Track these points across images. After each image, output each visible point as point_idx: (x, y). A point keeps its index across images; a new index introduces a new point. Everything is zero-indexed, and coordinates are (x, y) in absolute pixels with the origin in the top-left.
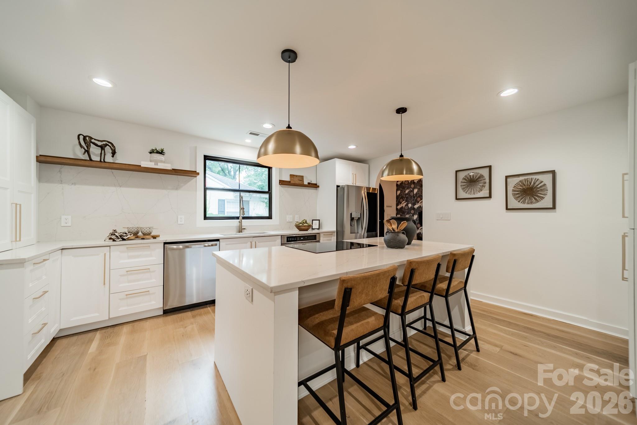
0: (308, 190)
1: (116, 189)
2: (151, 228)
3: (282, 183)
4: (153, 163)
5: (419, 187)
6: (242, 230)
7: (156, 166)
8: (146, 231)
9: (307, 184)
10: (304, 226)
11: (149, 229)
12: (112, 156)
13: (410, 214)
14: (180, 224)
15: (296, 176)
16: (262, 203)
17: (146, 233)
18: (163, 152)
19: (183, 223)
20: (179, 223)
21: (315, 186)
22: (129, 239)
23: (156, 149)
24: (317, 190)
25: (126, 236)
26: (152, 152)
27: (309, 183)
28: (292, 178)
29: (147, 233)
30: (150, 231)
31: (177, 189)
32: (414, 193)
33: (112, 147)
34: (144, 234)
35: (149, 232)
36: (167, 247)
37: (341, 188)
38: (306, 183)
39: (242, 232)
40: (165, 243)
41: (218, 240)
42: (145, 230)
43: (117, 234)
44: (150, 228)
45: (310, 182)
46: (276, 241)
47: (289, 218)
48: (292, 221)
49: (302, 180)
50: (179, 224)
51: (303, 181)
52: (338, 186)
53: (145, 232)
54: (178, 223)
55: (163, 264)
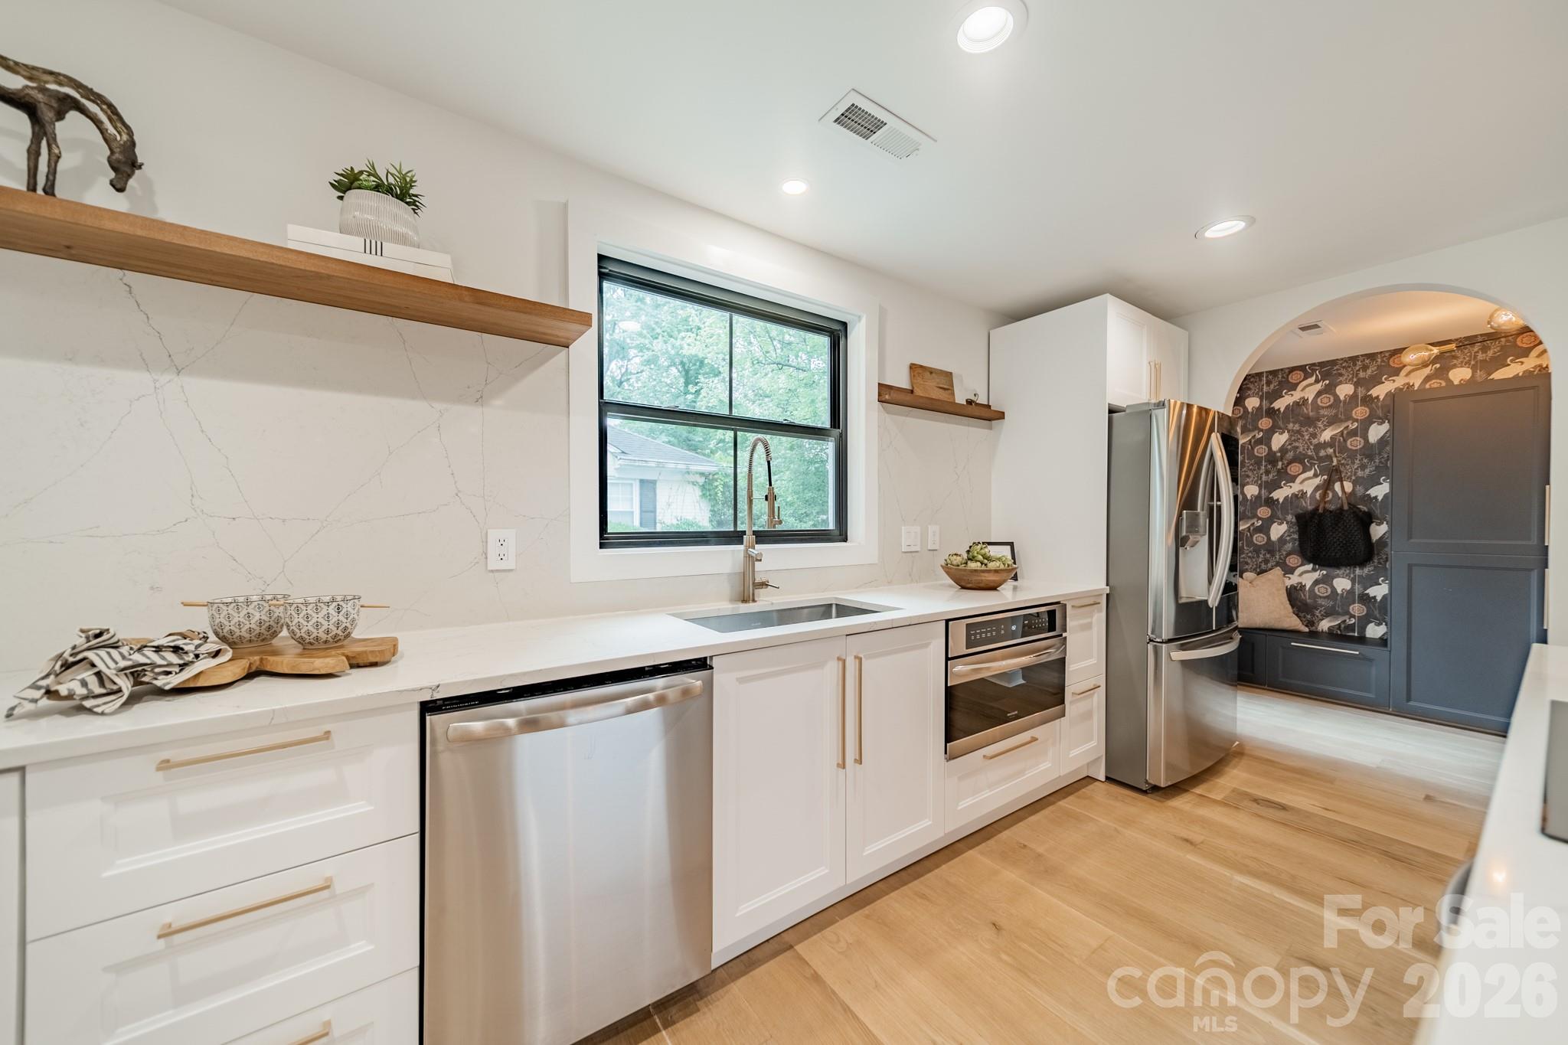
0: (966, 428)
1: (155, 381)
2: (347, 607)
3: (887, 394)
4: (357, 242)
5: (1297, 427)
6: (756, 591)
7: (373, 257)
8: (319, 623)
9: (965, 403)
10: (989, 571)
11: (332, 610)
12: (112, 184)
13: (1255, 520)
14: (497, 571)
15: (931, 373)
16: (690, 488)
17: (317, 639)
18: (412, 191)
19: (512, 567)
20: (494, 563)
21: (985, 414)
22: (200, 683)
23: (373, 173)
24: (990, 428)
25: (183, 666)
26: (347, 183)
27: (970, 402)
28: (919, 380)
29: (324, 637)
30: (338, 624)
31: (480, 400)
32: (1270, 448)
33: (111, 130)
34: (308, 646)
35: (335, 631)
36: (439, 732)
37: (1128, 414)
38: (960, 398)
39: (754, 601)
40: (428, 708)
41: (701, 664)
42: (307, 617)
43: (102, 659)
44: (339, 609)
45: (973, 398)
46: (927, 645)
47: (908, 537)
48: (918, 548)
49: (949, 389)
50: (492, 571)
51: (953, 394)
52: (1112, 411)
53: (309, 633)
54: (489, 568)
55: (417, 836)
